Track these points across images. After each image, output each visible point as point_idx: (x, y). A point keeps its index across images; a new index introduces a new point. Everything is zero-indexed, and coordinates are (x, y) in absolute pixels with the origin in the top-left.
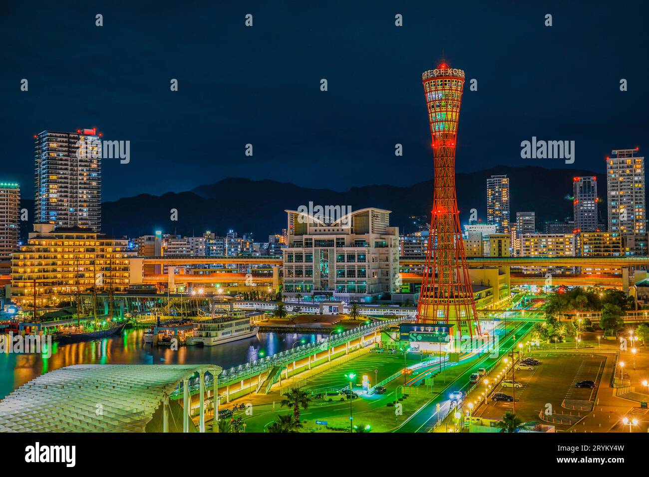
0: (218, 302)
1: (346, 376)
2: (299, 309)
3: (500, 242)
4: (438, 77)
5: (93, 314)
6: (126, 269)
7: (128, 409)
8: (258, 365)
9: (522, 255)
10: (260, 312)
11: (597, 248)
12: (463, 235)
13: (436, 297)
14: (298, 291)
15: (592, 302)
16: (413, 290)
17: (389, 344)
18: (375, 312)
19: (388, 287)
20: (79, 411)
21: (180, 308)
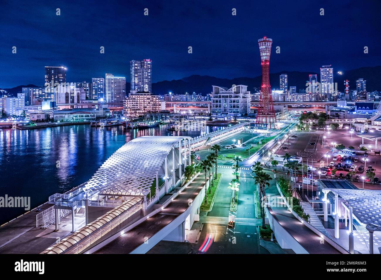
0: (190, 116)
1: (232, 140)
2: (217, 118)
3: (284, 96)
4: (263, 41)
5: (149, 120)
6: (160, 105)
7: (161, 150)
8: (203, 136)
9: (292, 101)
10: (204, 119)
11: (317, 99)
12: (272, 94)
13: (263, 115)
14: (217, 112)
15: (315, 117)
16: (255, 112)
17: (247, 130)
18: (242, 120)
19: (246, 111)
20: (146, 151)
21: (178, 118)
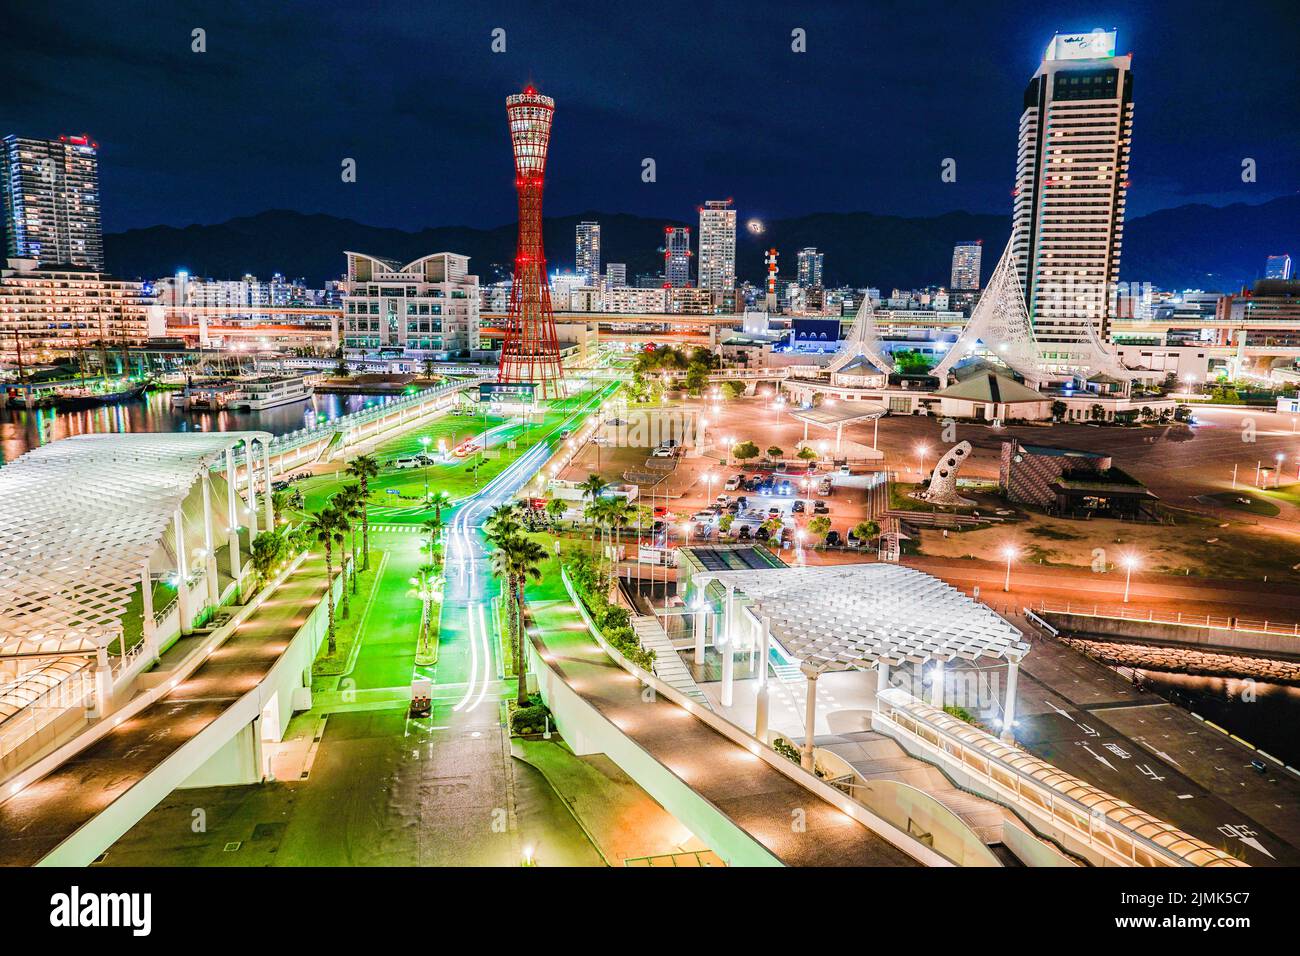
0: (265, 359)
1: (419, 440)
2: (364, 367)
3: (589, 295)
4: (524, 104)
5: (102, 373)
6: (142, 319)
7: (157, 484)
8: (317, 430)
9: (612, 309)
10: (318, 371)
11: (687, 305)
12: (550, 287)
13: (520, 354)
14: (363, 347)
15: (679, 361)
16: (495, 347)
17: (467, 405)
18: (452, 372)
19: (466, 343)
20: (93, 489)
21: (217, 366)
